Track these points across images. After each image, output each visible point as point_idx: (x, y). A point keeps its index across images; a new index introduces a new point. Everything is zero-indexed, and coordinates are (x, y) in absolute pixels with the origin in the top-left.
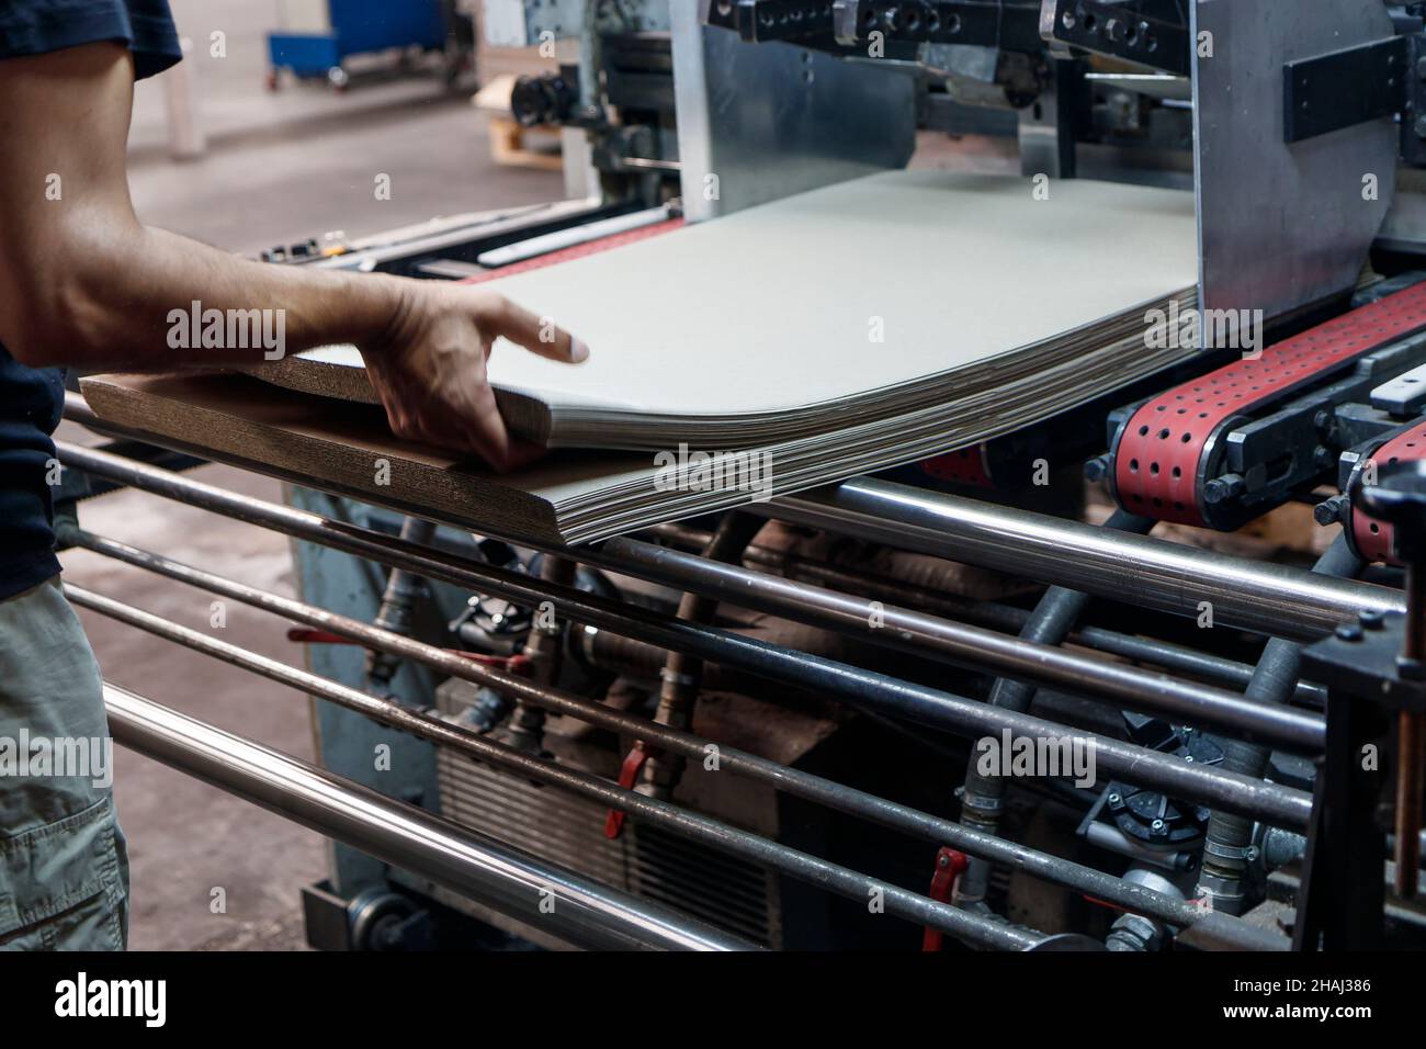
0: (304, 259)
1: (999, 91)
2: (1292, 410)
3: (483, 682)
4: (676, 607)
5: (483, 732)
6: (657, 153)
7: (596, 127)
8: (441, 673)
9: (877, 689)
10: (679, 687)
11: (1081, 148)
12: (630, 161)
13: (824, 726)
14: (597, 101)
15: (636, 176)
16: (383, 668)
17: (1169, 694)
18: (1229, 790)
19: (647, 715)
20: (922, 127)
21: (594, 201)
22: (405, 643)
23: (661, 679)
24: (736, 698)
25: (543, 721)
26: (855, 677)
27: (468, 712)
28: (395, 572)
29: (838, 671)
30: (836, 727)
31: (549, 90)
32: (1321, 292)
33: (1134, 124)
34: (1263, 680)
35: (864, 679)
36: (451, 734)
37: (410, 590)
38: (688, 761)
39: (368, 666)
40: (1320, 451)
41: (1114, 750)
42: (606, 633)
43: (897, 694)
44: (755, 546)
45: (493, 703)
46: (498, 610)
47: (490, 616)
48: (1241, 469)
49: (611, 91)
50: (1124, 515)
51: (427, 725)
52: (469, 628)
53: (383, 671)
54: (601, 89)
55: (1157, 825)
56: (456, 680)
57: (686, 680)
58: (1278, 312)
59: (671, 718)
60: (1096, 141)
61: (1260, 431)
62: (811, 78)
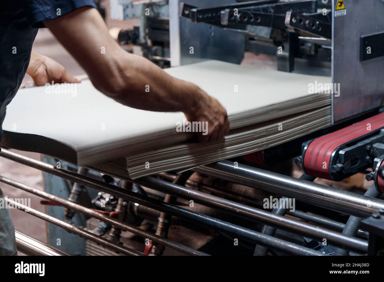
1: (272, 40)
2: (360, 144)
3: (101, 219)
4: (164, 198)
5: (101, 235)
6: (163, 55)
7: (144, 46)
8: (88, 216)
9: (227, 227)
10: (164, 224)
11: (296, 60)
12: (155, 57)
13: (209, 238)
14: (145, 38)
15: (156, 62)
16: (70, 214)
17: (319, 233)
19: (153, 232)
20: (247, 50)
22: (78, 206)
23: (158, 221)
24: (182, 228)
25: (120, 233)
26: (220, 223)
27: (97, 229)
28: (75, 184)
29: (215, 221)
30: (213, 238)
31: (131, 34)
32: (371, 108)
33: (313, 53)
34: (348, 229)
35: (223, 224)
36: (92, 236)
37: (79, 190)
38: (166, 247)
39: (65, 213)
40: (368, 158)
41: (301, 249)
42: (141, 206)
43: (234, 229)
44: (190, 180)
45: (105, 226)
46: (107, 197)
47: (105, 199)
48: (343, 162)
49: (150, 35)
50: (306, 175)
51: (84, 233)
52: (98, 202)
53: (70, 215)
54: (146, 34)
56: (93, 219)
57: (166, 222)
58: (356, 113)
59: (161, 233)
60: (301, 57)
61: (350, 151)
62: (213, 34)
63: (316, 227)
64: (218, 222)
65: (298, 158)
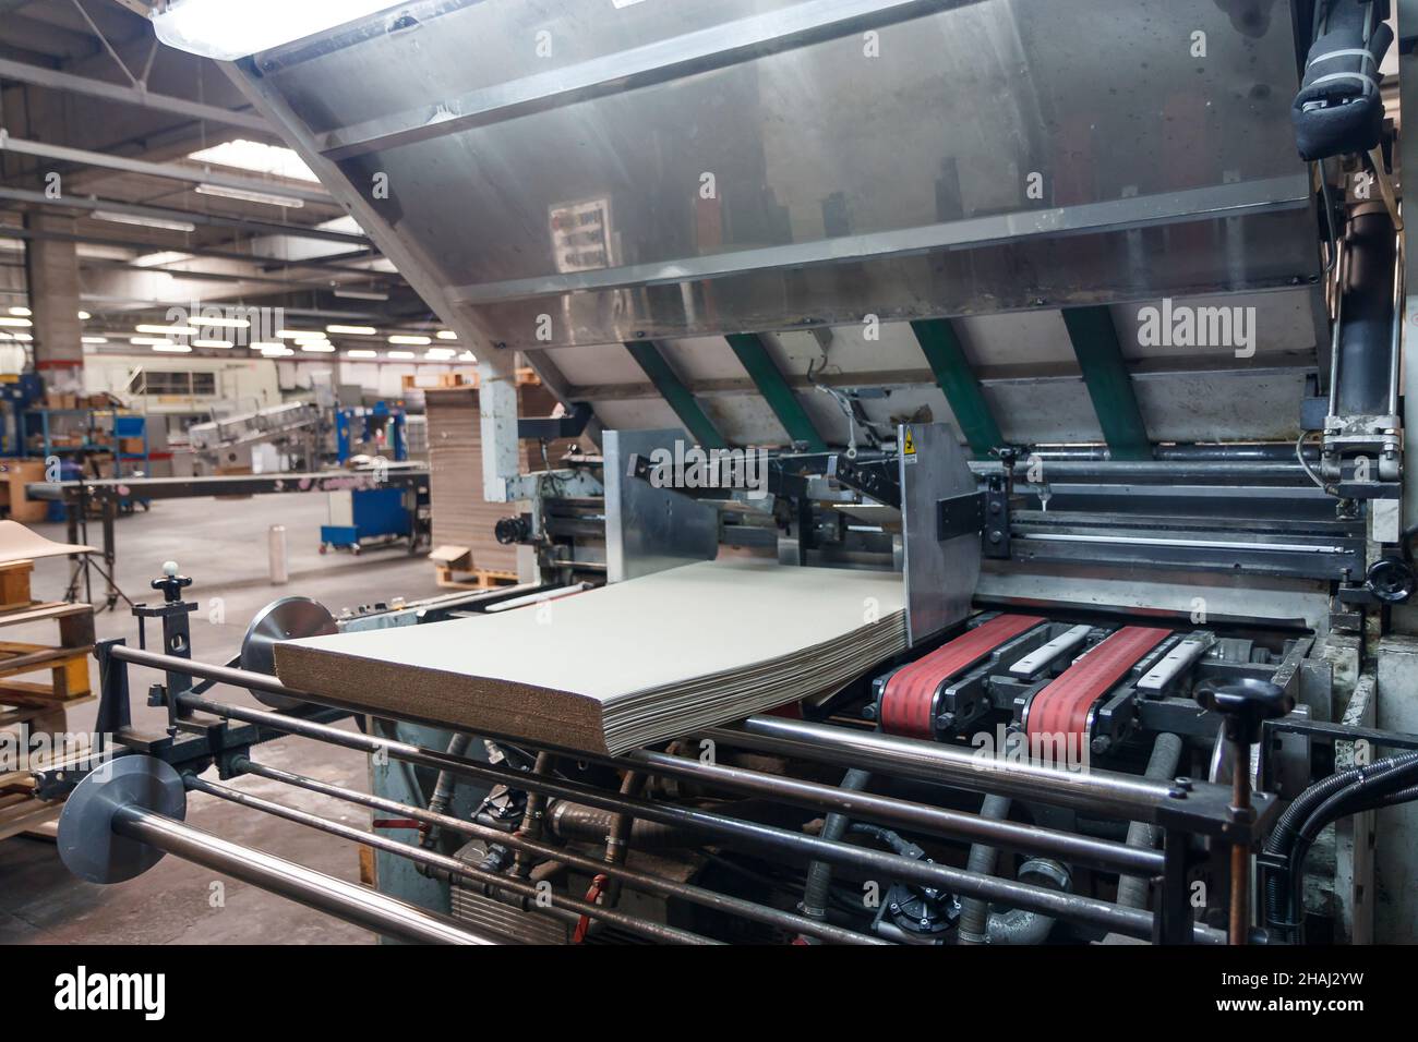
0: (383, 610)
1: (773, 519)
2: (971, 677)
6: (572, 558)
7: (539, 545)
9: (798, 842)
10: (617, 846)
11: (809, 551)
12: (558, 562)
13: (690, 868)
14: (541, 532)
15: (560, 570)
18: (1049, 901)
20: (720, 542)
21: (537, 583)
23: (606, 843)
25: (534, 863)
26: (782, 835)
29: (770, 832)
30: (696, 869)
31: (517, 525)
32: (955, 620)
33: (837, 538)
37: (446, 795)
39: (420, 841)
40: (985, 701)
41: (964, 877)
43: (812, 845)
45: (497, 861)
46: (502, 805)
47: (498, 809)
48: (954, 709)
49: (545, 527)
52: (483, 816)
54: (542, 526)
55: (924, 922)
57: (621, 843)
58: (937, 629)
59: (616, 859)
60: (815, 548)
61: (963, 688)
62: (671, 513)
63: (1029, 828)
64: (776, 833)
65: (869, 707)
